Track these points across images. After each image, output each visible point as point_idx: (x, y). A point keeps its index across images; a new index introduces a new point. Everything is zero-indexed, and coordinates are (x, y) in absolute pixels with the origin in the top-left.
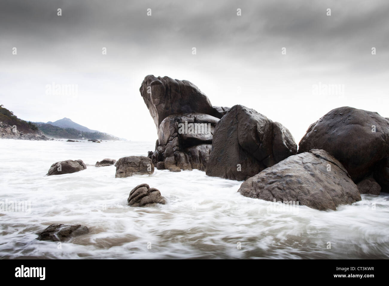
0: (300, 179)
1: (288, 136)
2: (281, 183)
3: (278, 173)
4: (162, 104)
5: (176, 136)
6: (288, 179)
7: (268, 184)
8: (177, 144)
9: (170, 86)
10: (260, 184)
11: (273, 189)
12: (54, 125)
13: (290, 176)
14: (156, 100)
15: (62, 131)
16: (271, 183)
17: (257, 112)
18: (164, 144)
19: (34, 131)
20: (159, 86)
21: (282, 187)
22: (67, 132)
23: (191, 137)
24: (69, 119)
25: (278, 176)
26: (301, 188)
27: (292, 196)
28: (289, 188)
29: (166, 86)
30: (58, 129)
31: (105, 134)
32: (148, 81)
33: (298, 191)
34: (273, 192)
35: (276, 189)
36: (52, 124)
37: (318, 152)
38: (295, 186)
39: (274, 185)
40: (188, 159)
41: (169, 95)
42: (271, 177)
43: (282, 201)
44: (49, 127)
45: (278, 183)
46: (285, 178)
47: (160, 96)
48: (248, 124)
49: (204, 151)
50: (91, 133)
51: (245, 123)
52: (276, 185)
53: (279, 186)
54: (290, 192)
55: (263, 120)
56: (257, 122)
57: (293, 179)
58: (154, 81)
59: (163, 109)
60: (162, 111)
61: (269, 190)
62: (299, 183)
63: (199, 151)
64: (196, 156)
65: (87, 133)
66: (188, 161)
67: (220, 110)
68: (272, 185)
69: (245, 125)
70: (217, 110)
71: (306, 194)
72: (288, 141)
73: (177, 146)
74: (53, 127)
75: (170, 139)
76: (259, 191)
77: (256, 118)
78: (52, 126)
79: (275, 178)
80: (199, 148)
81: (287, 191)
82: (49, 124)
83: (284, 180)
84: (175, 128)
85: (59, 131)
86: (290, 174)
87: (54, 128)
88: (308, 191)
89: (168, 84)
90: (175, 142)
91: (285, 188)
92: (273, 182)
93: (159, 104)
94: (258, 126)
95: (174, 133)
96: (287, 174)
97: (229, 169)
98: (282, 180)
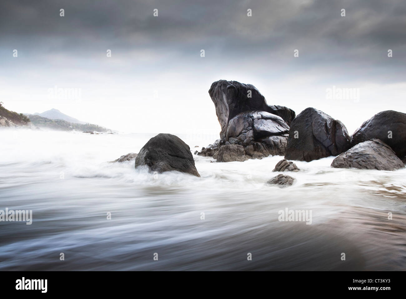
0: (374, 156)
1: (345, 130)
2: (363, 158)
3: (359, 152)
4: (233, 104)
5: (251, 130)
6: (367, 156)
7: (355, 159)
8: (253, 136)
9: (241, 89)
10: (349, 159)
11: (359, 161)
12: (42, 116)
13: (368, 154)
14: (229, 100)
15: (51, 122)
16: (356, 159)
17: (324, 113)
18: (235, 136)
19: (26, 122)
20: (233, 89)
21: (365, 160)
22: (57, 124)
23: (264, 130)
24: (57, 110)
25: (360, 154)
26: (376, 161)
27: (372, 165)
28: (370, 161)
29: (238, 89)
30: (47, 120)
31: (96, 126)
32: (223, 85)
33: (375, 162)
34: (360, 164)
35: (361, 161)
36: (40, 115)
37: (377, 140)
38: (373, 160)
39: (359, 159)
40: (265, 147)
41: (239, 96)
42: (355, 155)
43: (367, 168)
44: (37, 118)
45: (362, 158)
46: (365, 156)
47: (233, 97)
48: (321, 121)
49: (276, 141)
50: (82, 125)
51: (318, 121)
52: (361, 160)
53: (362, 160)
54: (370, 163)
55: (330, 119)
56: (327, 120)
57: (370, 156)
58: (229, 86)
59: (233, 108)
60: (233, 109)
61: (357, 162)
62: (374, 158)
63: (273, 141)
64: (272, 145)
65: (77, 124)
66: (266, 149)
67: (274, 108)
68: (358, 159)
69: (319, 122)
70: (272, 108)
71: (380, 164)
72: (346, 134)
73: (252, 137)
74: (42, 118)
75: (243, 132)
76: (350, 163)
77: (326, 117)
78: (40, 117)
79: (358, 156)
80: (271, 138)
81: (369, 162)
82: (37, 116)
83: (365, 157)
84: (248, 123)
85: (48, 122)
86: (368, 153)
87: (42, 120)
88: (381, 162)
89: (239, 88)
90: (250, 133)
91: (367, 161)
92: (358, 158)
93: (232, 103)
94: (328, 123)
95: (248, 127)
96: (366, 153)
97: (307, 153)
98: (364, 156)
